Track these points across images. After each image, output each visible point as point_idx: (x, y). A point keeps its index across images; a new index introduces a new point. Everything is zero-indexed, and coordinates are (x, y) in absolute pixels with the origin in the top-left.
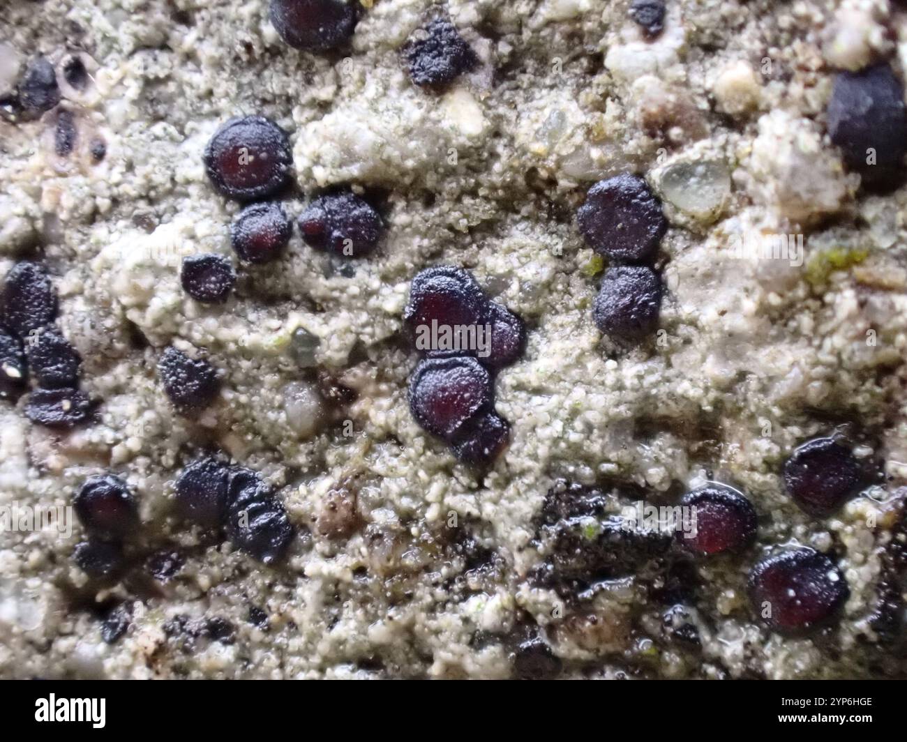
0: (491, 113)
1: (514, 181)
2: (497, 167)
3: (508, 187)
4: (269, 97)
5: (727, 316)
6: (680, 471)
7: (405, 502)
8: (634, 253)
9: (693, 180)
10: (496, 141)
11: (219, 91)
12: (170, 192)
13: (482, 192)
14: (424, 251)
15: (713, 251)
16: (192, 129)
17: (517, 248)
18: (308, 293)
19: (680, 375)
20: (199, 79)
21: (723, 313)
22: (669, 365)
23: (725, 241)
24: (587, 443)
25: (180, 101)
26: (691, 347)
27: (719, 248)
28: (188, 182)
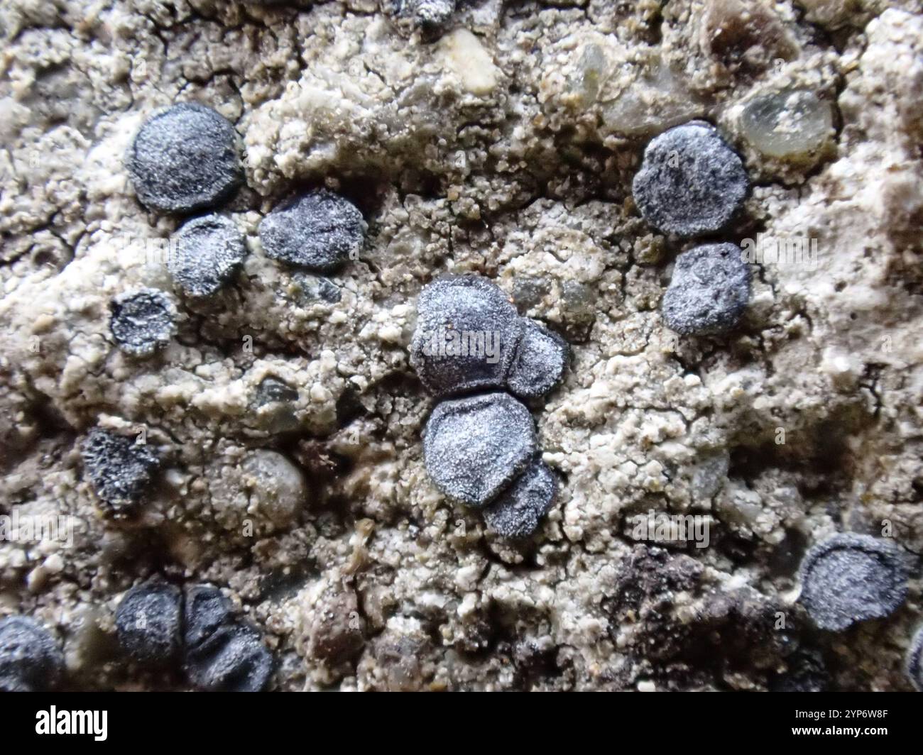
0: (504, 60)
1: (540, 149)
2: (518, 132)
3: (533, 157)
4: (203, 74)
5: (846, 290)
6: (795, 514)
7: (429, 599)
8: (713, 224)
9: (783, 114)
10: (513, 98)
11: (136, 74)
12: (79, 216)
13: (501, 166)
14: (427, 256)
15: (821, 206)
16: (106, 130)
17: (552, 239)
18: (276, 328)
19: (787, 382)
20: (109, 61)
21: (840, 286)
22: (770, 370)
23: (833, 192)
24: (670, 487)
25: (86, 93)
26: (800, 343)
27: (828, 202)
28: (104, 197)
